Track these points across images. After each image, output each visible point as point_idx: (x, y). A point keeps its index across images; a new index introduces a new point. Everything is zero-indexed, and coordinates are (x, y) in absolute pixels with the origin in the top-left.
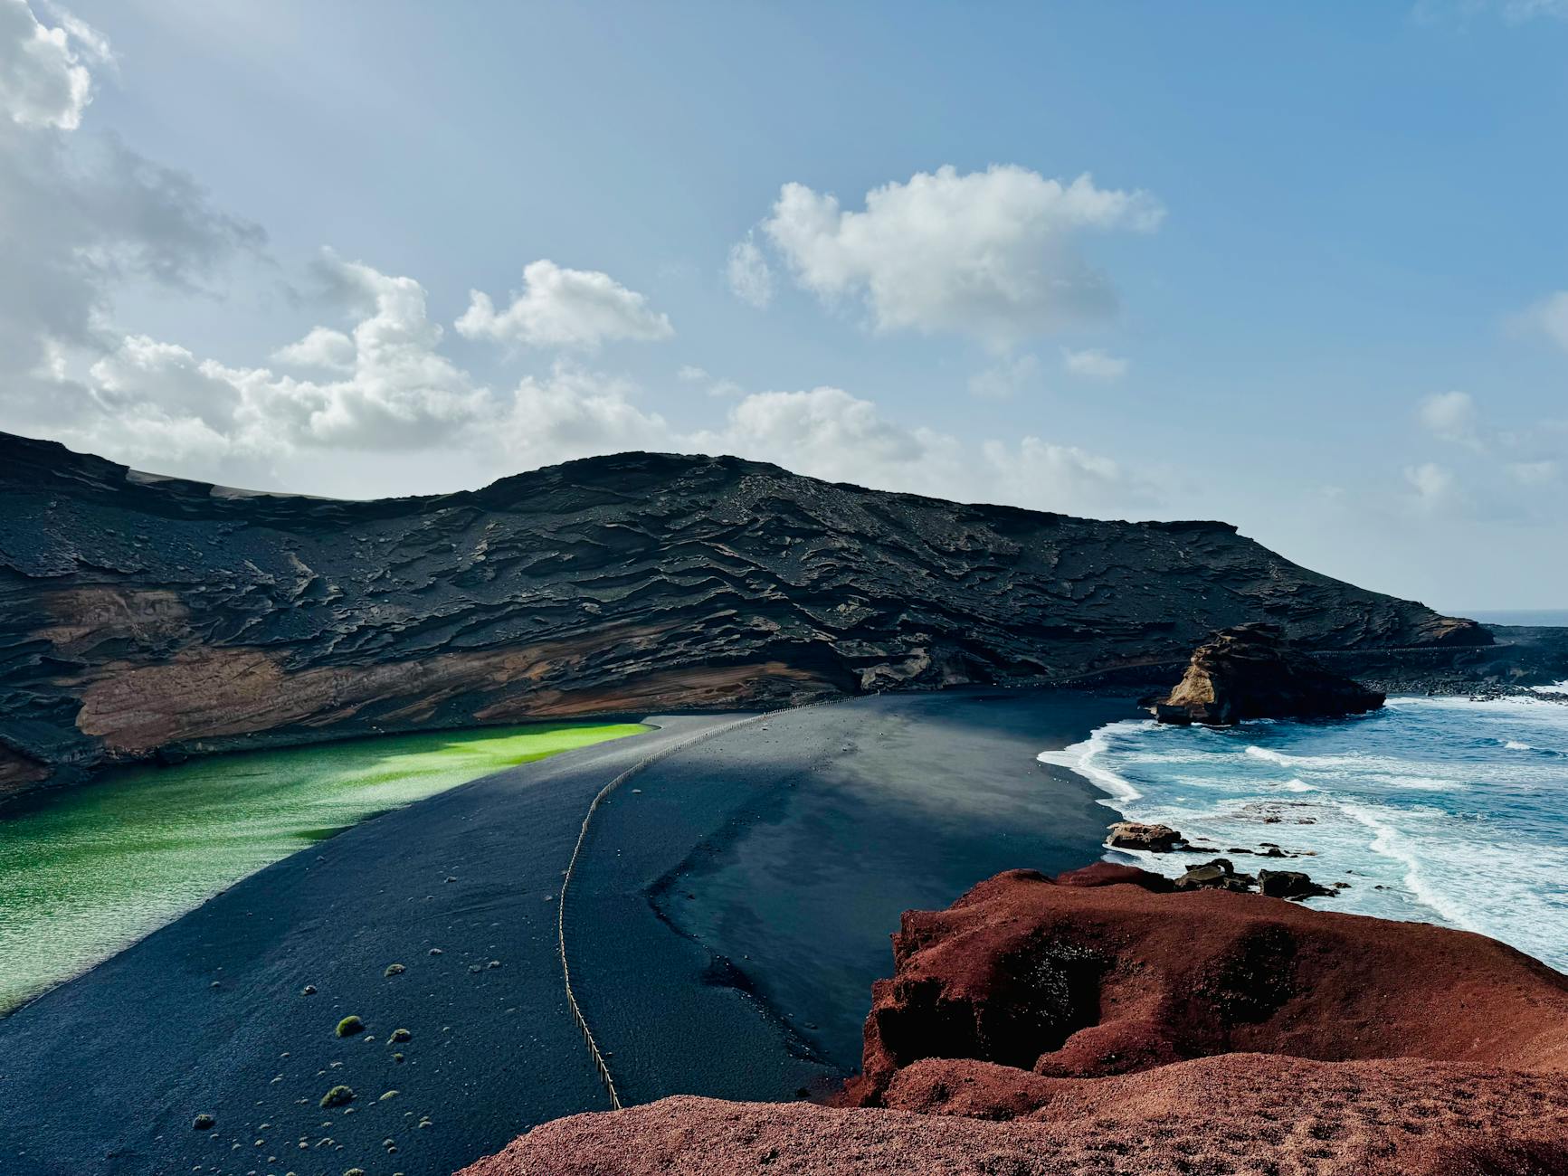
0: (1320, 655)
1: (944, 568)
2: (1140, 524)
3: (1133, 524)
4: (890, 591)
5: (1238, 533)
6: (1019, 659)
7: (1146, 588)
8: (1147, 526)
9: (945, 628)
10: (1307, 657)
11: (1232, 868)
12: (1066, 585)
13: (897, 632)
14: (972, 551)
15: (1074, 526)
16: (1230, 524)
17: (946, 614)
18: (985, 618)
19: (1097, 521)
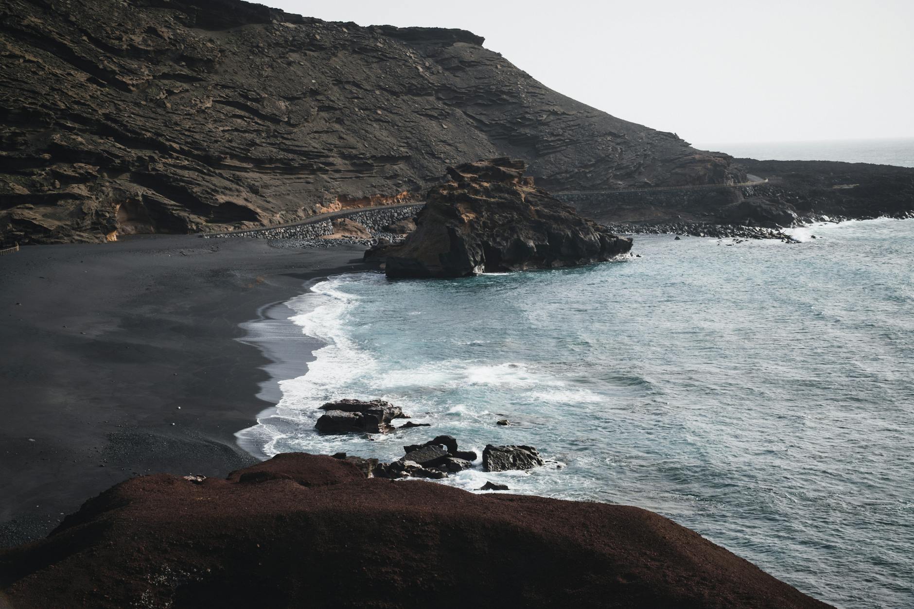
0: (567, 195)
1: (114, 72)
2: (372, 28)
3: (363, 28)
4: (30, 100)
5: (485, 45)
6: (222, 201)
7: (379, 112)
8: (379, 31)
9: (117, 157)
10: (552, 198)
11: (456, 446)
12: (282, 105)
13: (45, 160)
14: (154, 51)
15: (291, 26)
16: (475, 34)
17: (120, 138)
18: (175, 145)
19: (320, 21)
